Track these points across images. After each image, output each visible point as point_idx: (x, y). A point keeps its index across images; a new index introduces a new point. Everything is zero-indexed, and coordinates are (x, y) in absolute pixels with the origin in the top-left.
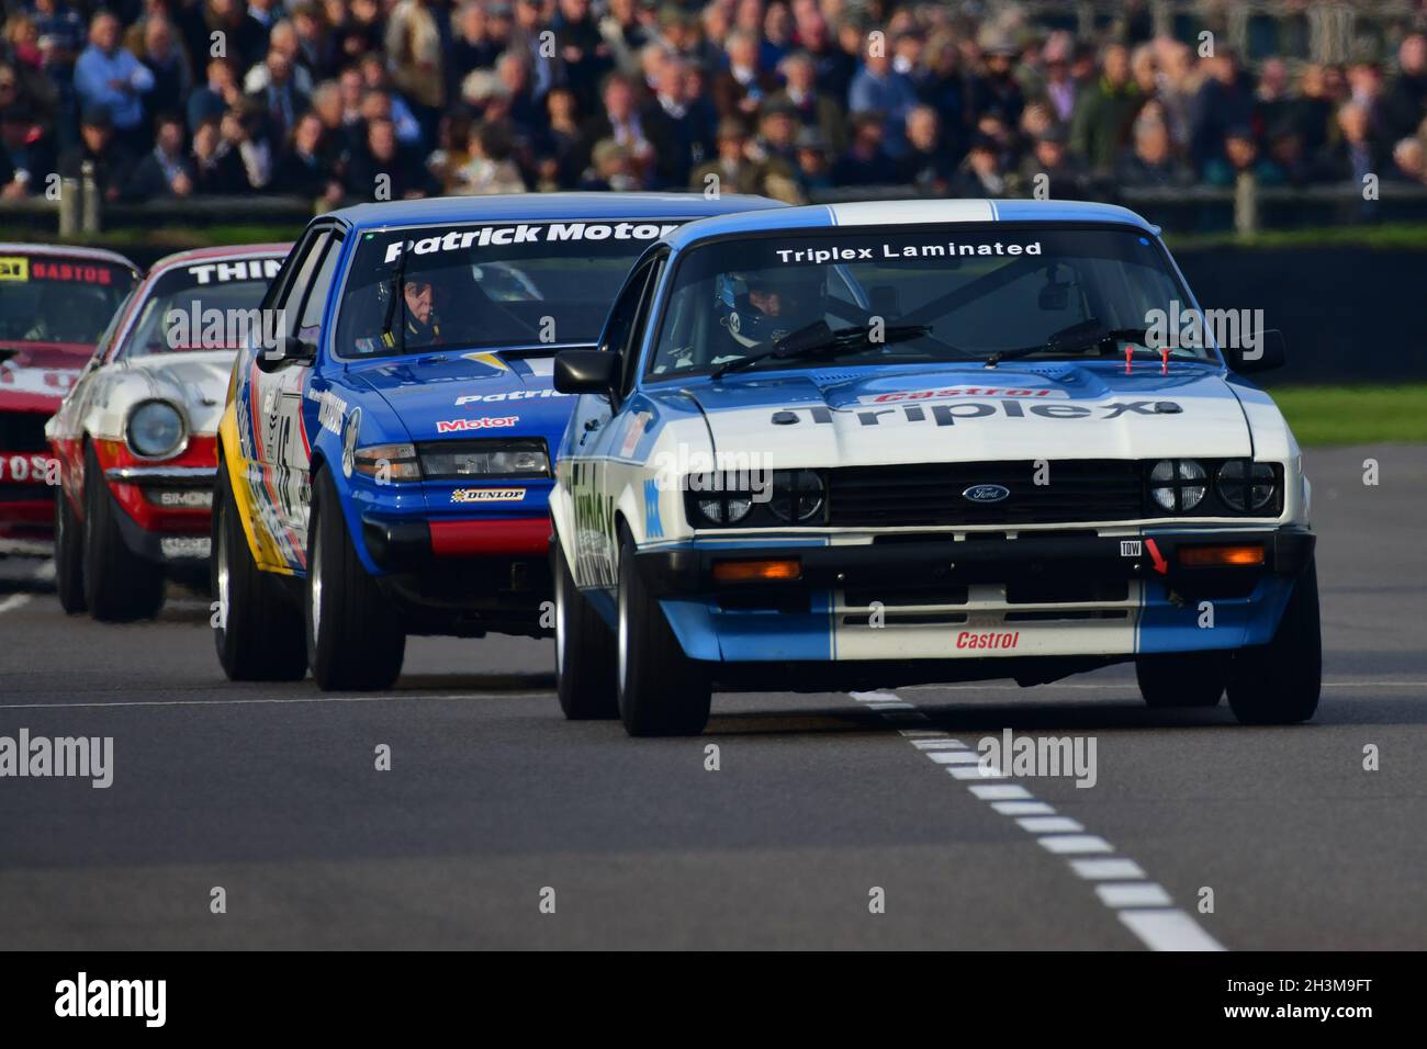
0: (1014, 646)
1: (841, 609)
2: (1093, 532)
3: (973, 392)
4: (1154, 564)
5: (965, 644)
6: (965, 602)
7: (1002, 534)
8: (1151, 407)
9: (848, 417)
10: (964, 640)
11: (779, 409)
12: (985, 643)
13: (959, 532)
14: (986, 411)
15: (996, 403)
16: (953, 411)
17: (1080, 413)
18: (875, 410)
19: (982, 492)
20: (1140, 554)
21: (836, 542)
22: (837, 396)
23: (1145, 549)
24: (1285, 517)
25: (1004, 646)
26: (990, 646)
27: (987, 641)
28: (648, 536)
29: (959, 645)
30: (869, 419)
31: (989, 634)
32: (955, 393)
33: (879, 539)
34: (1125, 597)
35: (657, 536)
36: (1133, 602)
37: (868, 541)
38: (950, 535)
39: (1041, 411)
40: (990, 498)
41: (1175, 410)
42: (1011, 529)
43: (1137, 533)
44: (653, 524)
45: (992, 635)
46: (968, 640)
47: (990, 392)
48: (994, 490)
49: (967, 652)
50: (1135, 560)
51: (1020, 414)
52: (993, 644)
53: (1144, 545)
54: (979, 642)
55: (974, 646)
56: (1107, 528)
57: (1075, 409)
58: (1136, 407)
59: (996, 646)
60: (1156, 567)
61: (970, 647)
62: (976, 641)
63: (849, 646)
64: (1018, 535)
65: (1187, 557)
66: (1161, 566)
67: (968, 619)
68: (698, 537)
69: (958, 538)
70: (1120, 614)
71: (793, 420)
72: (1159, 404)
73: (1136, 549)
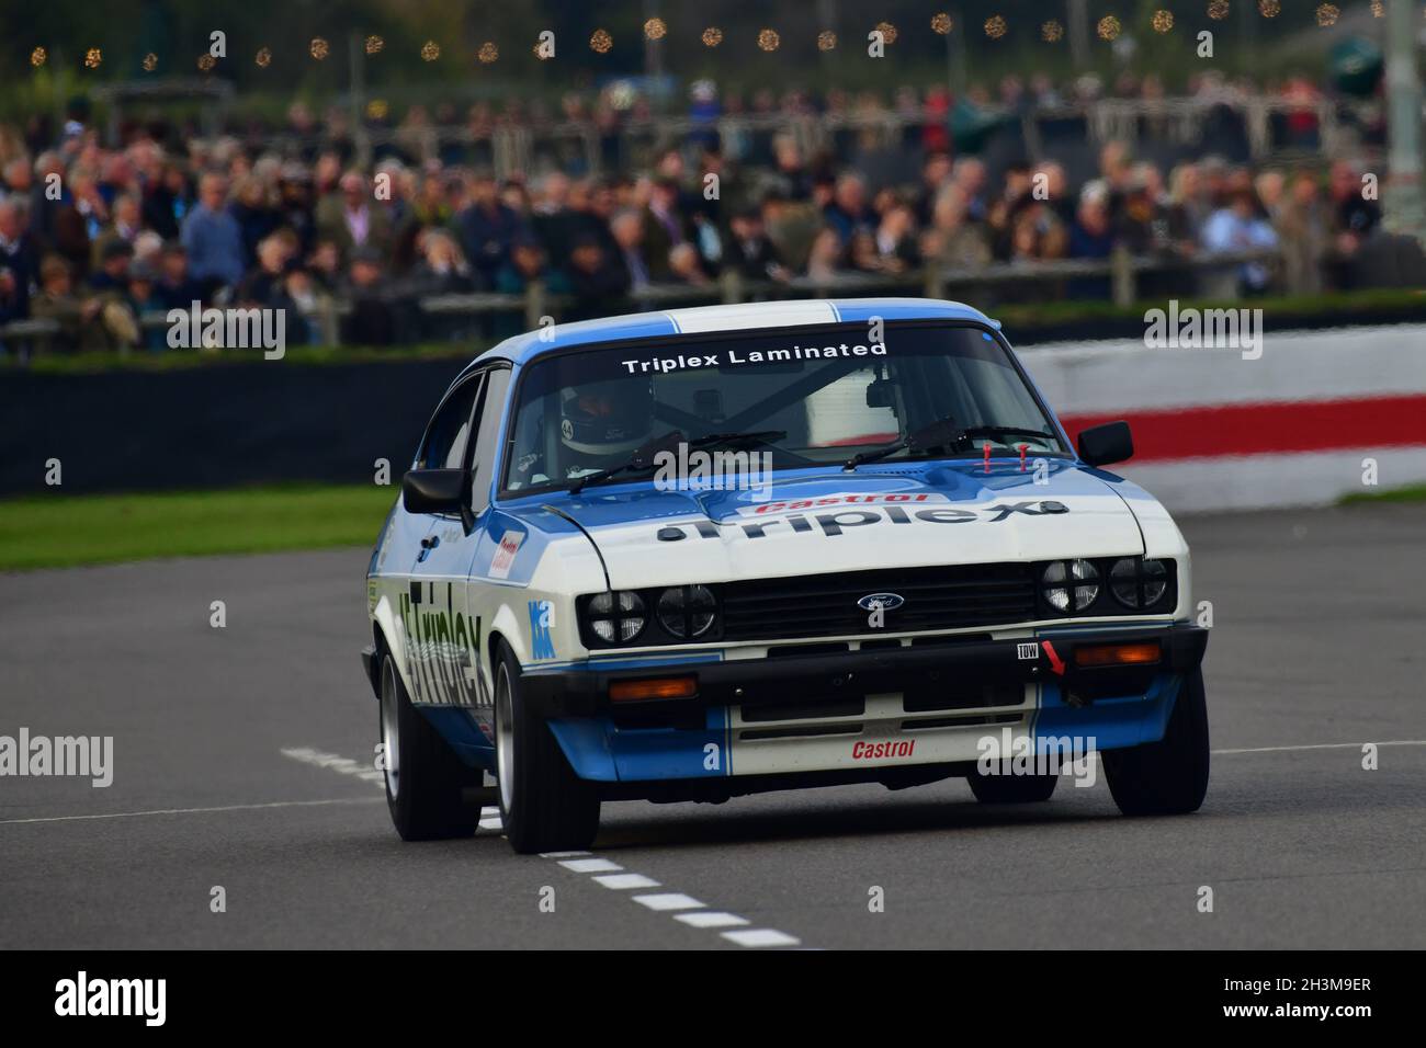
0: (910, 754)
1: (737, 722)
2: (986, 636)
3: (852, 499)
4: (1052, 666)
5: (861, 754)
6: (861, 712)
7: (896, 643)
8: (1037, 508)
9: (732, 530)
10: (860, 750)
11: (663, 525)
12: (881, 752)
13: (854, 641)
14: (871, 519)
15: (877, 509)
16: (837, 519)
17: (966, 518)
19: (877, 601)
20: (1037, 656)
21: (730, 657)
22: (719, 510)
23: (1042, 651)
24: (1176, 615)
25: (900, 754)
26: (887, 755)
27: (884, 750)
28: (535, 658)
29: (855, 756)
30: (754, 533)
31: (884, 744)
32: (837, 501)
33: (773, 651)
34: (1021, 700)
35: (547, 656)
36: (1031, 702)
37: (762, 654)
38: (844, 645)
39: (928, 517)
40: (885, 606)
41: (1063, 510)
42: (907, 637)
43: (1031, 636)
44: (542, 643)
45: (889, 744)
46: (864, 750)
47: (870, 499)
48: (888, 598)
49: (863, 762)
50: (1032, 663)
51: (907, 520)
52: (890, 753)
53: (1040, 647)
54: (875, 751)
55: (871, 756)
56: (1000, 632)
57: (960, 513)
58: (1023, 509)
59: (893, 755)
60: (1053, 669)
61: (867, 757)
62: (872, 751)
63: (748, 760)
64: (913, 643)
65: (1083, 657)
66: (1059, 667)
67: (864, 729)
68: (591, 657)
69: (854, 647)
70: (1016, 717)
71: (680, 536)
72: (1044, 504)
73: (1033, 652)
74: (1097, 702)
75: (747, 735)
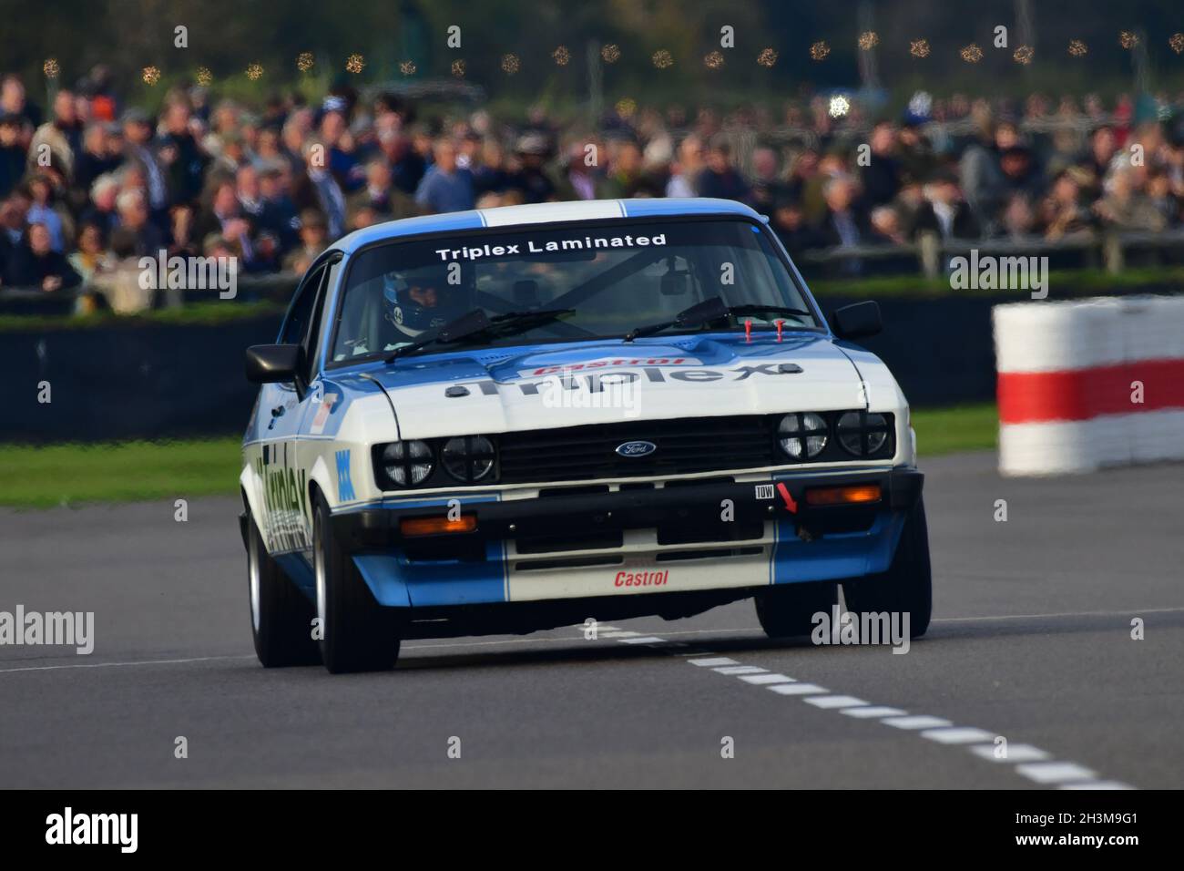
0: (665, 582)
1: (513, 556)
2: (730, 479)
3: (618, 363)
4: (786, 505)
5: (622, 582)
6: (620, 545)
7: (650, 485)
8: (775, 369)
9: (511, 389)
10: (621, 578)
11: (451, 385)
12: (640, 581)
13: (614, 483)
15: (639, 371)
17: (714, 377)
18: (534, 381)
19: (633, 448)
20: (773, 497)
21: (506, 498)
22: (501, 372)
23: (776, 490)
24: (897, 459)
25: (656, 583)
26: (645, 583)
27: (642, 579)
28: (340, 501)
29: (617, 584)
30: (530, 390)
31: (643, 573)
32: (605, 364)
33: (543, 492)
34: (760, 535)
35: (350, 499)
36: (768, 538)
37: (534, 495)
38: (606, 487)
39: (680, 376)
40: (639, 453)
41: (797, 370)
42: (659, 480)
43: (769, 479)
44: (346, 489)
45: (646, 574)
46: (625, 579)
47: (633, 363)
48: (643, 445)
49: (624, 590)
50: (769, 502)
51: (662, 379)
52: (647, 581)
53: (776, 489)
54: (634, 580)
55: (630, 585)
56: (742, 475)
57: (709, 373)
58: (762, 369)
59: (650, 583)
60: (787, 508)
61: (627, 585)
62: (631, 580)
63: (523, 589)
64: (665, 485)
65: (817, 498)
66: (792, 506)
67: (625, 560)
68: (385, 498)
69: (613, 489)
70: (756, 550)
71: (464, 393)
72: (781, 367)
73: (769, 492)
74: (827, 537)
75: (523, 566)
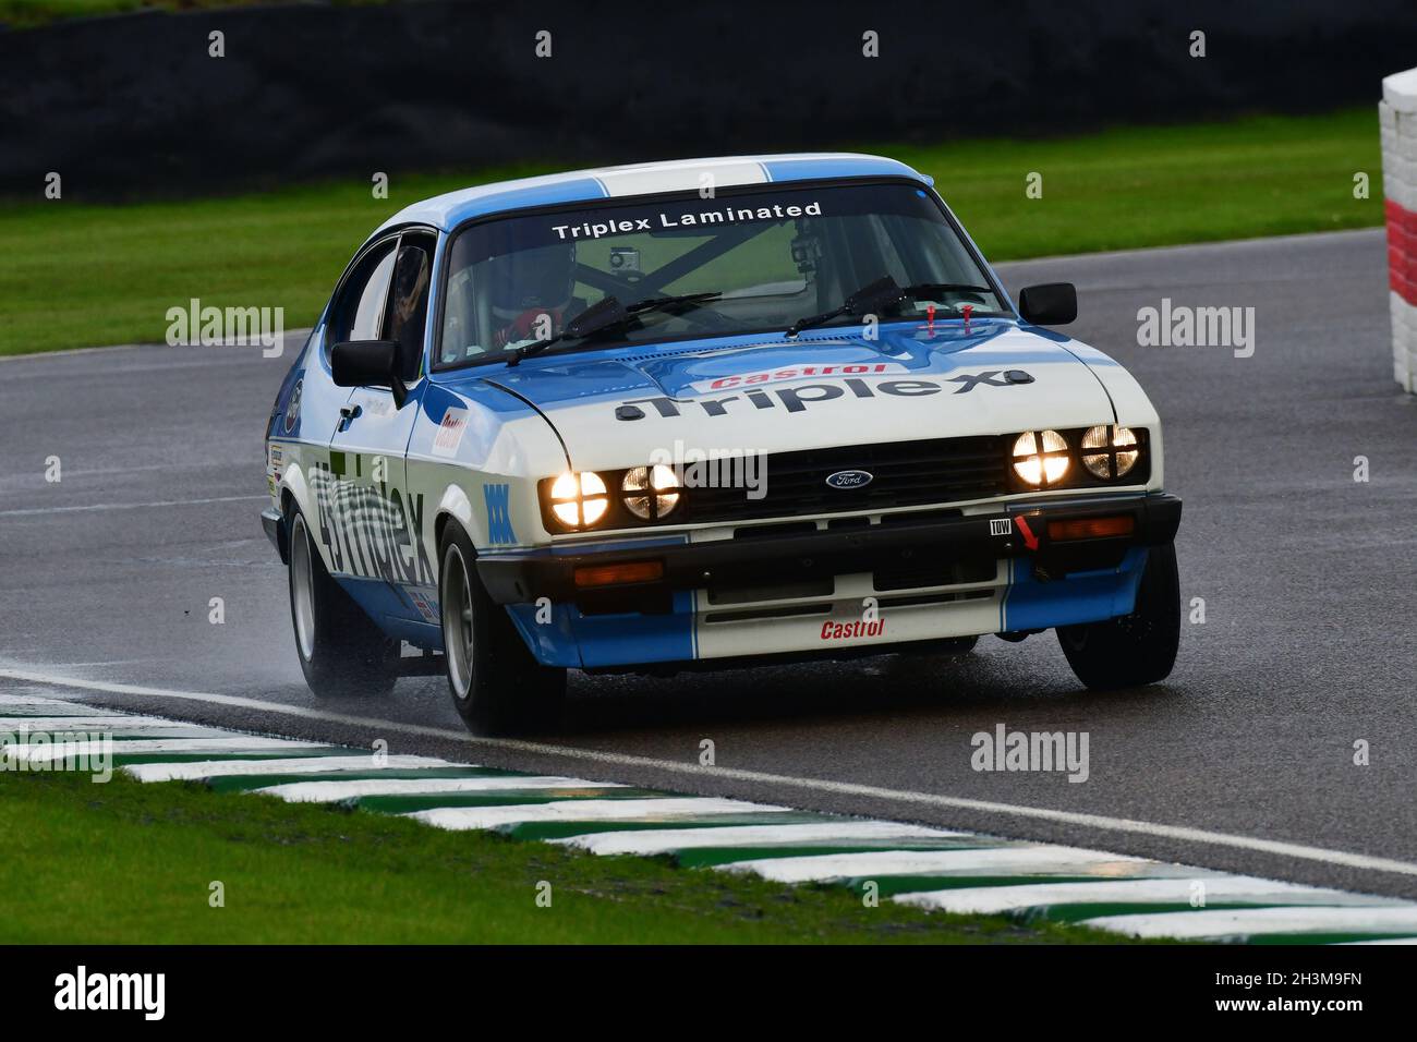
0: (880, 633)
1: (704, 606)
2: (957, 512)
3: (809, 371)
4: (1025, 541)
5: (830, 634)
6: (831, 592)
7: (865, 519)
8: (1000, 378)
10: (828, 630)
12: (850, 632)
13: (822, 519)
14: (833, 393)
15: (838, 382)
16: (800, 394)
17: (929, 389)
19: (846, 478)
20: (1010, 532)
21: (696, 539)
23: (1014, 525)
24: (1149, 486)
25: (869, 634)
26: (856, 635)
27: (853, 630)
28: (491, 542)
29: (823, 636)
30: (715, 409)
31: (853, 622)
32: (791, 374)
33: (739, 532)
34: (993, 576)
35: (506, 541)
36: (1002, 579)
37: (730, 536)
38: (812, 524)
39: (889, 388)
40: (853, 484)
41: (1027, 380)
42: (874, 514)
43: (1002, 510)
44: (500, 528)
45: (858, 623)
46: (833, 630)
47: (828, 371)
48: (857, 476)
49: (832, 643)
50: (1006, 538)
51: (869, 394)
52: (859, 632)
53: (1014, 523)
54: (844, 631)
55: (839, 636)
56: (971, 507)
57: (923, 384)
58: (986, 378)
59: (862, 635)
60: (1027, 545)
61: (835, 637)
62: (840, 631)
63: (713, 644)
64: (882, 520)
65: (1055, 531)
66: (1032, 542)
67: (834, 608)
68: (555, 543)
69: (822, 527)
70: (987, 593)
71: (638, 415)
72: (1008, 374)
73: (1006, 527)
74: (1069, 576)
75: (713, 618)
